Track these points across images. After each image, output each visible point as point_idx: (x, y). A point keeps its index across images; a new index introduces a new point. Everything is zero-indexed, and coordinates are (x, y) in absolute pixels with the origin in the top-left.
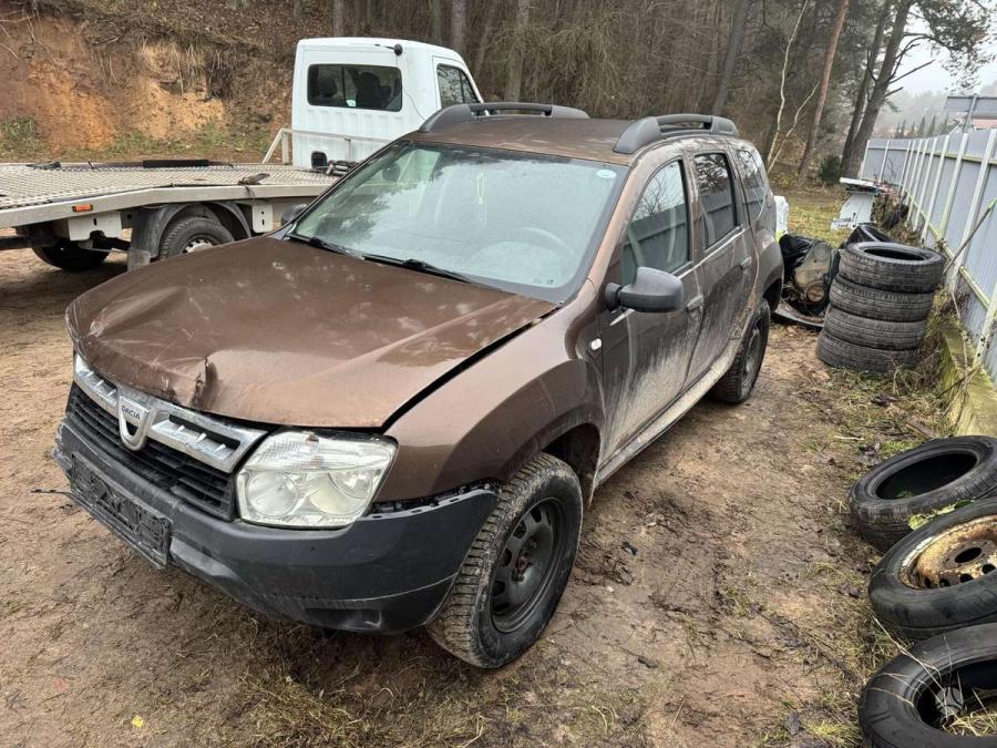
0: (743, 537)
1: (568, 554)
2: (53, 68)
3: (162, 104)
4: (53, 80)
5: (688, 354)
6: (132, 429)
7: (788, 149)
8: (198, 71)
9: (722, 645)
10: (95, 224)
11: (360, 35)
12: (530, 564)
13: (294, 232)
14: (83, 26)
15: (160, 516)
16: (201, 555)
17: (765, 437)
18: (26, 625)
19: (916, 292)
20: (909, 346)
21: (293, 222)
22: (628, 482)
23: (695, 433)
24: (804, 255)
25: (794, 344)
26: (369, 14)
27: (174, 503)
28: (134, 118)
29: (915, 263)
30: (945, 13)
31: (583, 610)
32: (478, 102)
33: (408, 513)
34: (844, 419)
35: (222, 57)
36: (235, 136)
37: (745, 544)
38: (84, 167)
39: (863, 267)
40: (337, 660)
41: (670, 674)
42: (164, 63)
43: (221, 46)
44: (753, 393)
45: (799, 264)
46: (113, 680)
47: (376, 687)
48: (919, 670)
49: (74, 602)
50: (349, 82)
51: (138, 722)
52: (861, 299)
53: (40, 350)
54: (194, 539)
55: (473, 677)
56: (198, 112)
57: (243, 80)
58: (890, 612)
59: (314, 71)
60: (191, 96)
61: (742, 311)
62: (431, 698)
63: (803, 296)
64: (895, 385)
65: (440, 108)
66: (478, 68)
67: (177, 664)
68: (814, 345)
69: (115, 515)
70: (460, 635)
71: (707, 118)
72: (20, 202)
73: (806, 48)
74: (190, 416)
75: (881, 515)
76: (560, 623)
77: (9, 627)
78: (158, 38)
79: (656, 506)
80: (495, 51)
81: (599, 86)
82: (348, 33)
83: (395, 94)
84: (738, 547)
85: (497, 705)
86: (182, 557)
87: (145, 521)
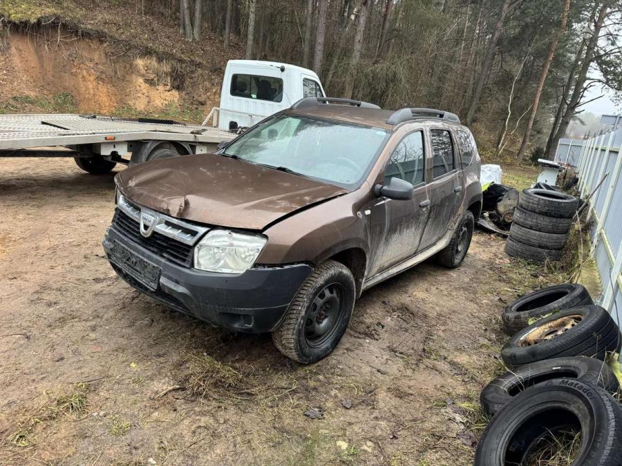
0: (443, 328)
1: (346, 316)
2: (86, 67)
3: (144, 91)
4: (85, 74)
5: (420, 230)
6: (146, 227)
7: (513, 142)
8: (166, 74)
9: (421, 370)
10: (114, 147)
11: (260, 60)
12: (326, 317)
13: (224, 153)
14: (105, 45)
15: (156, 265)
16: (174, 283)
17: (466, 285)
18: (79, 324)
19: (561, 217)
20: (556, 247)
21: (223, 148)
22: (384, 297)
23: (426, 280)
24: (503, 195)
25: (493, 244)
26: (267, 48)
27: (163, 261)
28: (128, 98)
29: (560, 201)
30: (612, 69)
31: (352, 348)
32: (323, 96)
33: (271, 269)
34: (512, 281)
35: (181, 67)
36: (183, 112)
37: (443, 331)
38: (108, 119)
39: (531, 201)
40: (228, 353)
41: (392, 377)
42: (147, 68)
43: (181, 61)
44: (463, 264)
45: (500, 200)
46: (121, 349)
47: (246, 365)
48: (513, 378)
49: (102, 318)
50: (254, 84)
51: (133, 365)
52: (529, 219)
53: (80, 210)
54: (172, 275)
55: (293, 365)
56: (164, 97)
57: (191, 80)
58: (508, 358)
59: (235, 77)
60: (161, 88)
61: (455, 214)
62: (273, 372)
63: (501, 219)
64: (545, 268)
65: (302, 97)
66: (328, 83)
67: (150, 346)
68: (504, 245)
69: (133, 268)
70: (288, 339)
71: (442, 112)
72: (78, 132)
73: (526, 84)
74: (176, 221)
75: (515, 318)
76: (340, 351)
77: (71, 324)
78: (146, 54)
79: (398, 309)
80: (339, 74)
81: (398, 98)
82: (254, 58)
83: (279, 93)
84: (439, 331)
85: (304, 378)
86: (165, 284)
87: (149, 268)
